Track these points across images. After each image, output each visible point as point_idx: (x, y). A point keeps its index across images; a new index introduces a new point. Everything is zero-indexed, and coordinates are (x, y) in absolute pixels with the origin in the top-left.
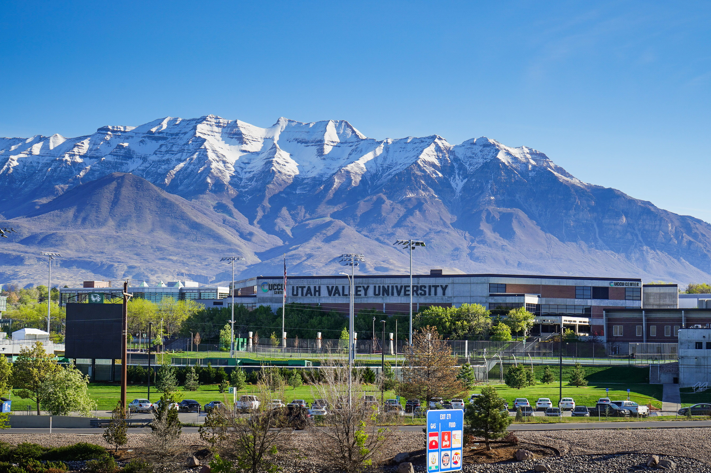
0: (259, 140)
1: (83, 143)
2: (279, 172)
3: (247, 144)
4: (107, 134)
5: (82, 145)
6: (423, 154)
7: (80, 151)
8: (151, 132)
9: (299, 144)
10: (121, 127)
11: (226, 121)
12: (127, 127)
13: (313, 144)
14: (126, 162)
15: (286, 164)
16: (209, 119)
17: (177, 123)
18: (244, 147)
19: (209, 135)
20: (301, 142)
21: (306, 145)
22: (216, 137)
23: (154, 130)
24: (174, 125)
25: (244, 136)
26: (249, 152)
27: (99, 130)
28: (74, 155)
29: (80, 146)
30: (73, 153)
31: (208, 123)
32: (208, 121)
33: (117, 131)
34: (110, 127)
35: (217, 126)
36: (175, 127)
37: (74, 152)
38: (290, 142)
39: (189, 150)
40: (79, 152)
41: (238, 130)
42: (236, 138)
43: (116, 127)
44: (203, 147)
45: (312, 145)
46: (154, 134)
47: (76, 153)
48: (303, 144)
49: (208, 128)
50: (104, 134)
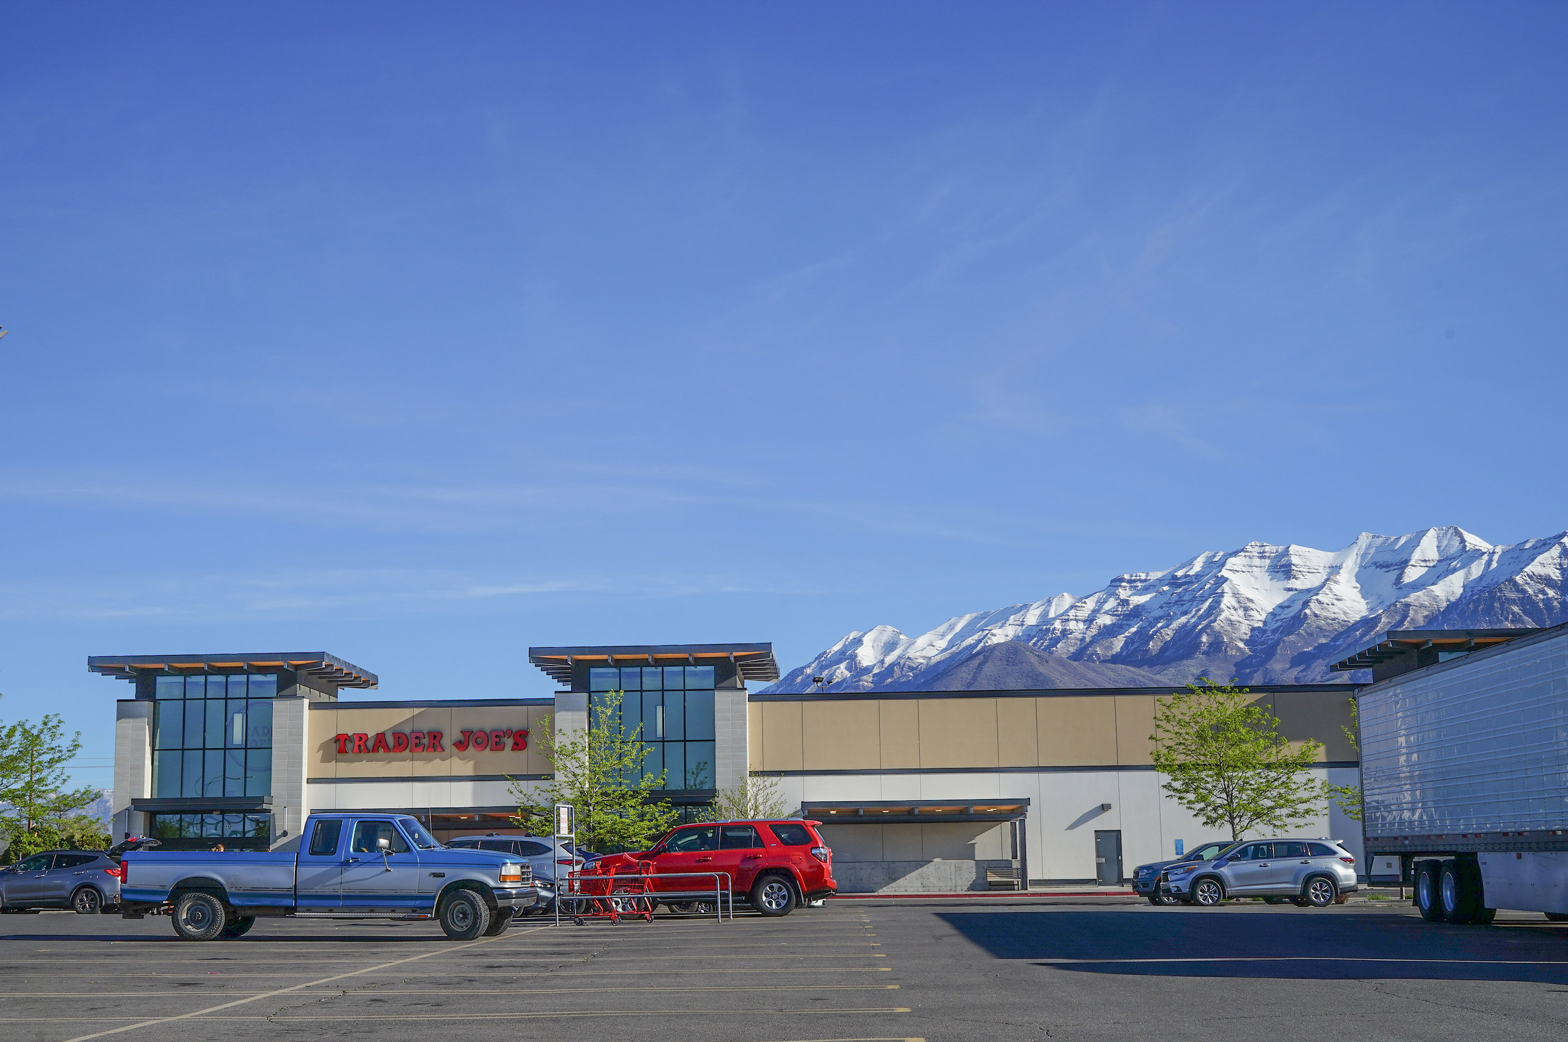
0: (1321, 571)
1: (1085, 603)
2: (1316, 615)
3: (1297, 579)
4: (1120, 586)
5: (1084, 605)
6: (1533, 563)
7: (1078, 614)
8: (1175, 577)
9: (1379, 569)
10: (1142, 574)
11: (1274, 549)
12: (1151, 574)
13: (1397, 567)
14: (1128, 622)
15: (1336, 602)
16: (1249, 548)
17: (1216, 559)
18: (1294, 584)
19: (1243, 572)
20: (1381, 566)
21: (1387, 569)
22: (1255, 574)
23: (1180, 573)
24: (1210, 564)
25: (1293, 567)
26: (1296, 590)
27: (1112, 581)
28: (1068, 620)
29: (1079, 607)
30: (1067, 617)
31: (1247, 554)
32: (1247, 552)
33: (1135, 581)
34: (1127, 577)
35: (1260, 558)
36: (1212, 565)
37: (1068, 615)
38: (1365, 568)
39: (1202, 597)
40: (1076, 616)
41: (1288, 561)
42: (1282, 572)
43: (1134, 575)
44: (1219, 591)
45: (1394, 570)
46: (1179, 579)
47: (1071, 617)
48: (1384, 569)
49: (1245, 561)
50: (1117, 586)
